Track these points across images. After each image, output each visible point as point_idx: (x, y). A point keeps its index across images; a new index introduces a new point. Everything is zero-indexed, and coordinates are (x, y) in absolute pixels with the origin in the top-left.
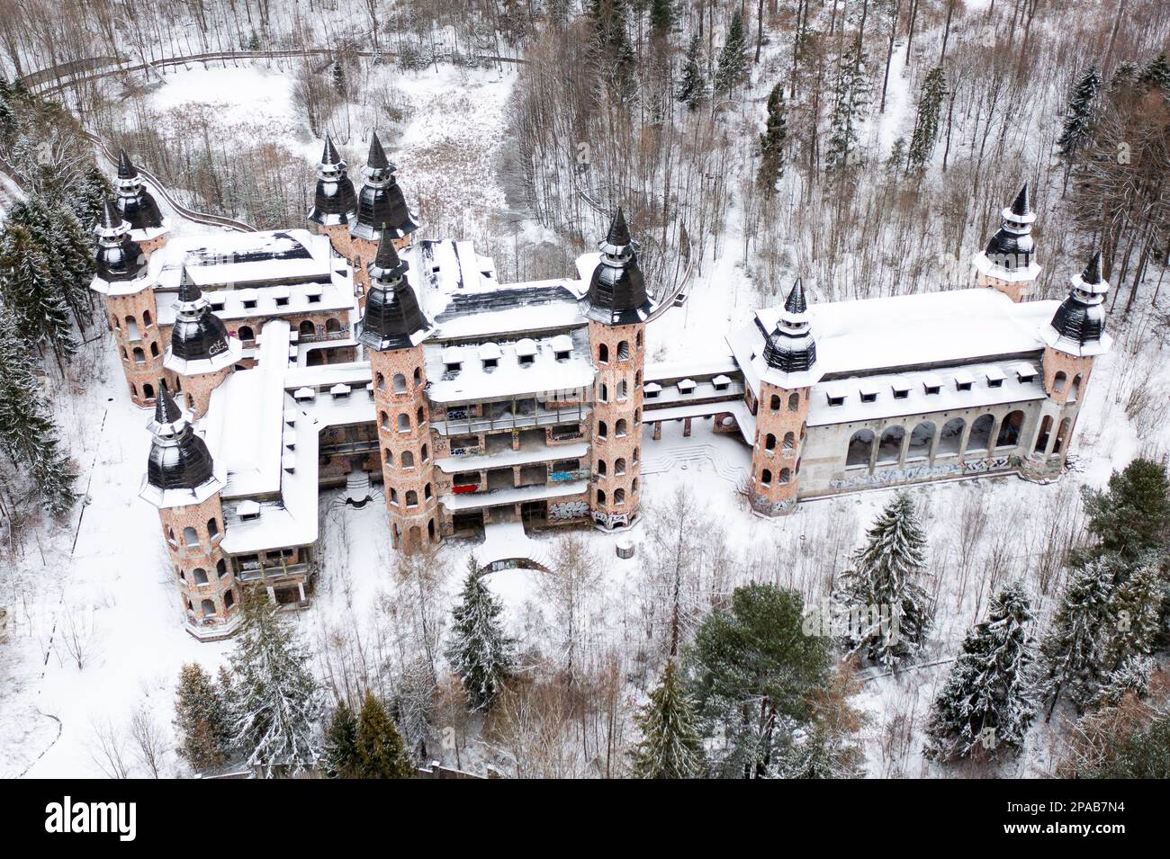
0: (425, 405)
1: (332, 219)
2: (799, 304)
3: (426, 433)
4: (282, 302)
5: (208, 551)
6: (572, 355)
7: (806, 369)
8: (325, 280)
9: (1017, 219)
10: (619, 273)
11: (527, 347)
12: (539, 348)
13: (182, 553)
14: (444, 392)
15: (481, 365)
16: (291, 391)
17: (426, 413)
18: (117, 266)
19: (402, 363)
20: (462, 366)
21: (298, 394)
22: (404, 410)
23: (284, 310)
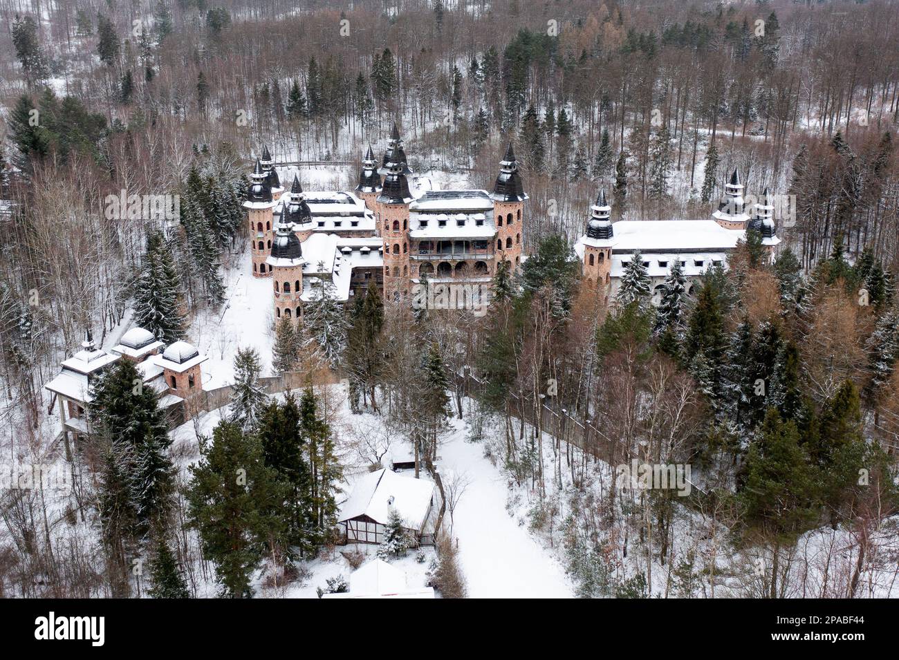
0: (408, 243)
1: (368, 189)
2: (602, 202)
3: (407, 259)
4: (338, 224)
5: (293, 299)
6: (484, 223)
7: (607, 238)
8: (361, 215)
9: (733, 186)
10: (509, 176)
11: (461, 217)
12: (468, 219)
13: (281, 298)
14: (417, 233)
15: (437, 224)
16: (340, 248)
17: (408, 247)
18: (259, 194)
19: (398, 214)
20: (428, 223)
21: (343, 250)
22: (397, 242)
23: (338, 228)
